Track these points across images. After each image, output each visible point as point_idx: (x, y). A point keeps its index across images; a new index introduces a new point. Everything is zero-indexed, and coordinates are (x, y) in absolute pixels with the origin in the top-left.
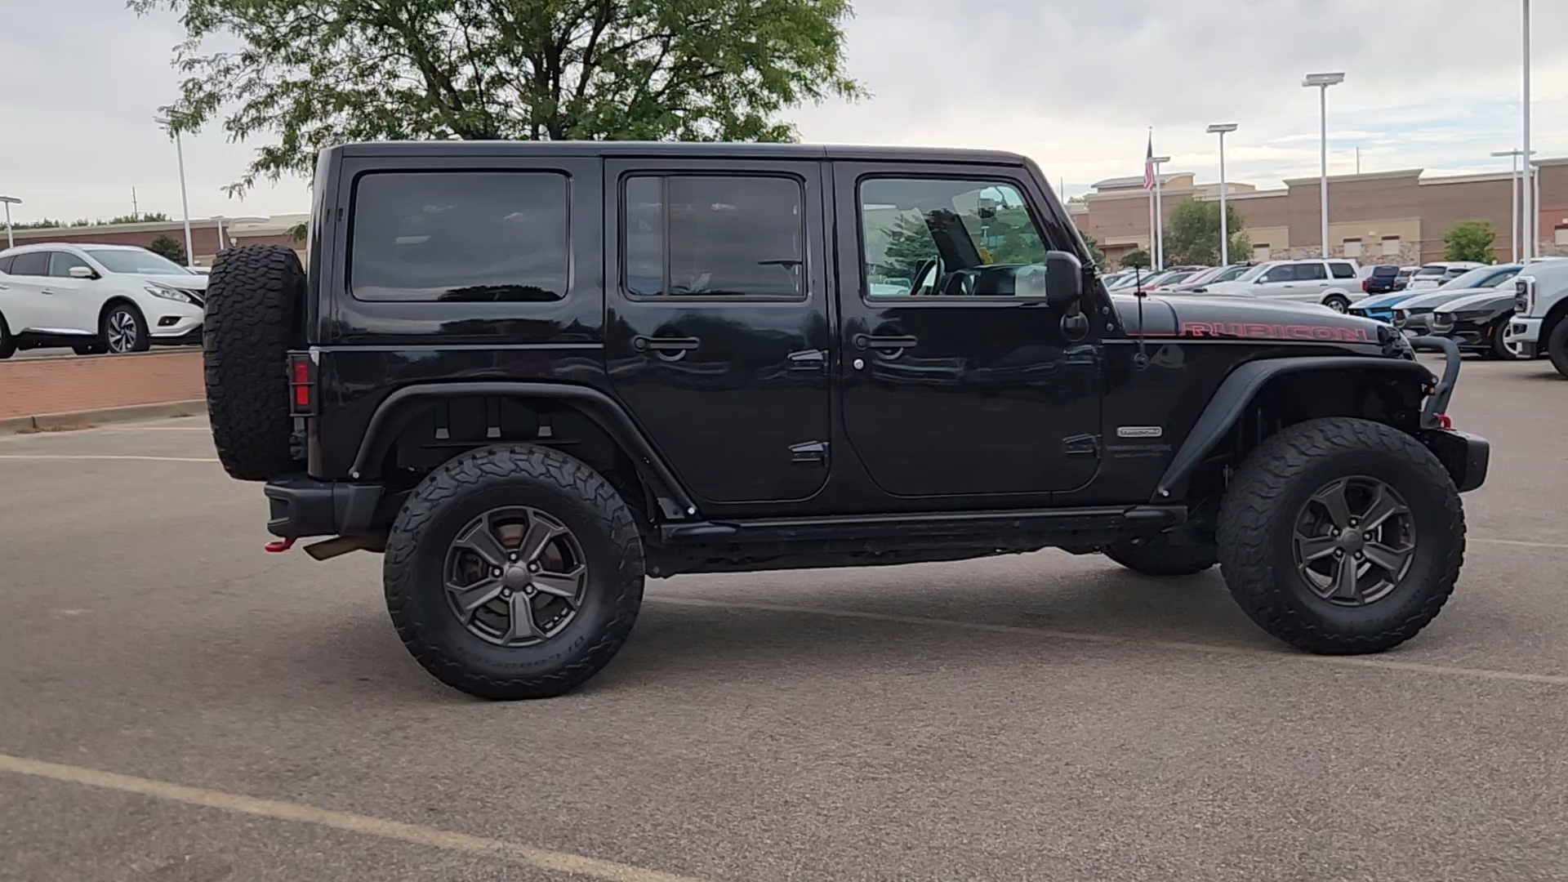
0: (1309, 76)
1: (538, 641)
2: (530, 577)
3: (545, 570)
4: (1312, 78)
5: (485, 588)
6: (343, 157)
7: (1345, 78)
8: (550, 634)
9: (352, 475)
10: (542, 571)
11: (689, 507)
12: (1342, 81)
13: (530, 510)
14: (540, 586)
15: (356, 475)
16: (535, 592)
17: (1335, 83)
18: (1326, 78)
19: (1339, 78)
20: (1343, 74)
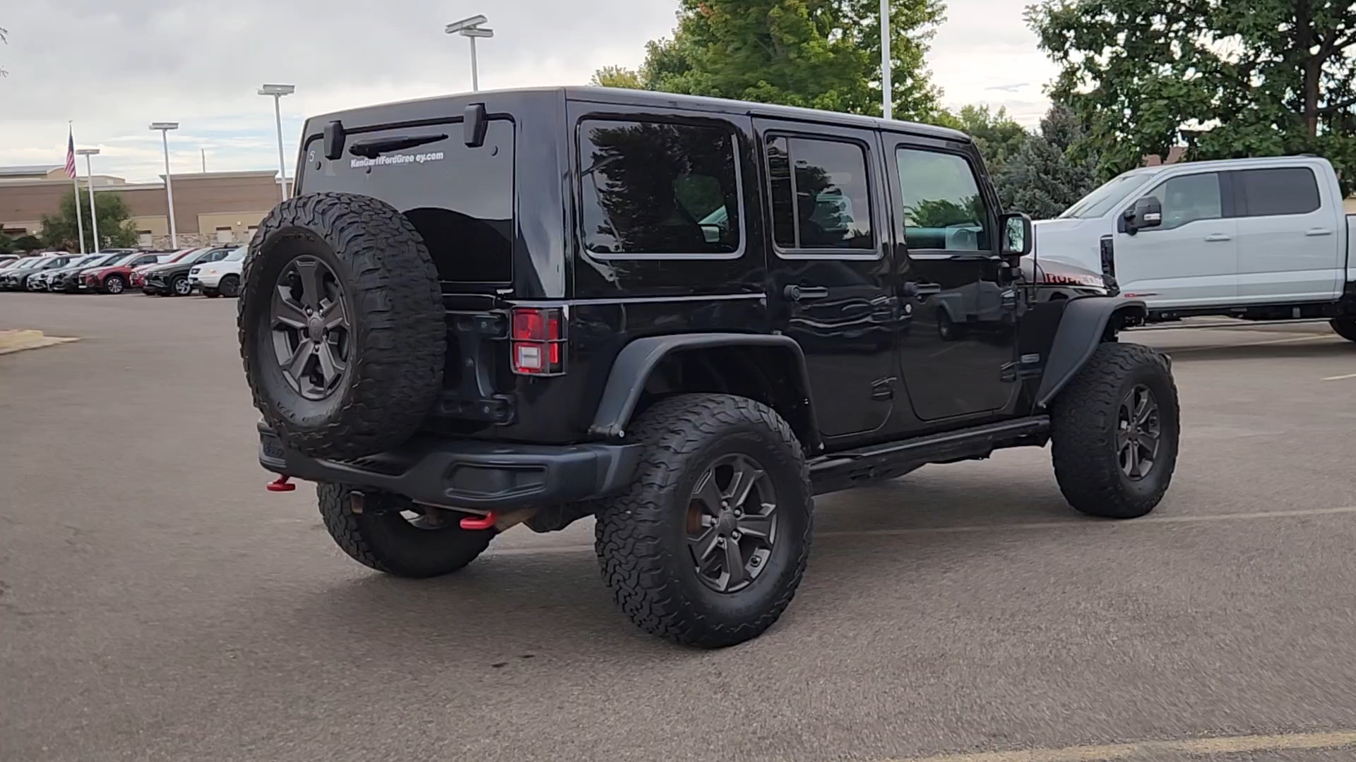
0: (265, 86)
1: (747, 583)
2: (736, 522)
3: (746, 513)
4: (268, 88)
5: (708, 539)
6: (566, 100)
7: (295, 89)
8: (754, 575)
9: (618, 435)
10: (743, 516)
11: (820, 444)
12: (293, 92)
13: (741, 456)
14: (743, 530)
15: (622, 434)
16: (740, 535)
17: (285, 94)
18: (279, 89)
19: (290, 89)
20: (293, 87)
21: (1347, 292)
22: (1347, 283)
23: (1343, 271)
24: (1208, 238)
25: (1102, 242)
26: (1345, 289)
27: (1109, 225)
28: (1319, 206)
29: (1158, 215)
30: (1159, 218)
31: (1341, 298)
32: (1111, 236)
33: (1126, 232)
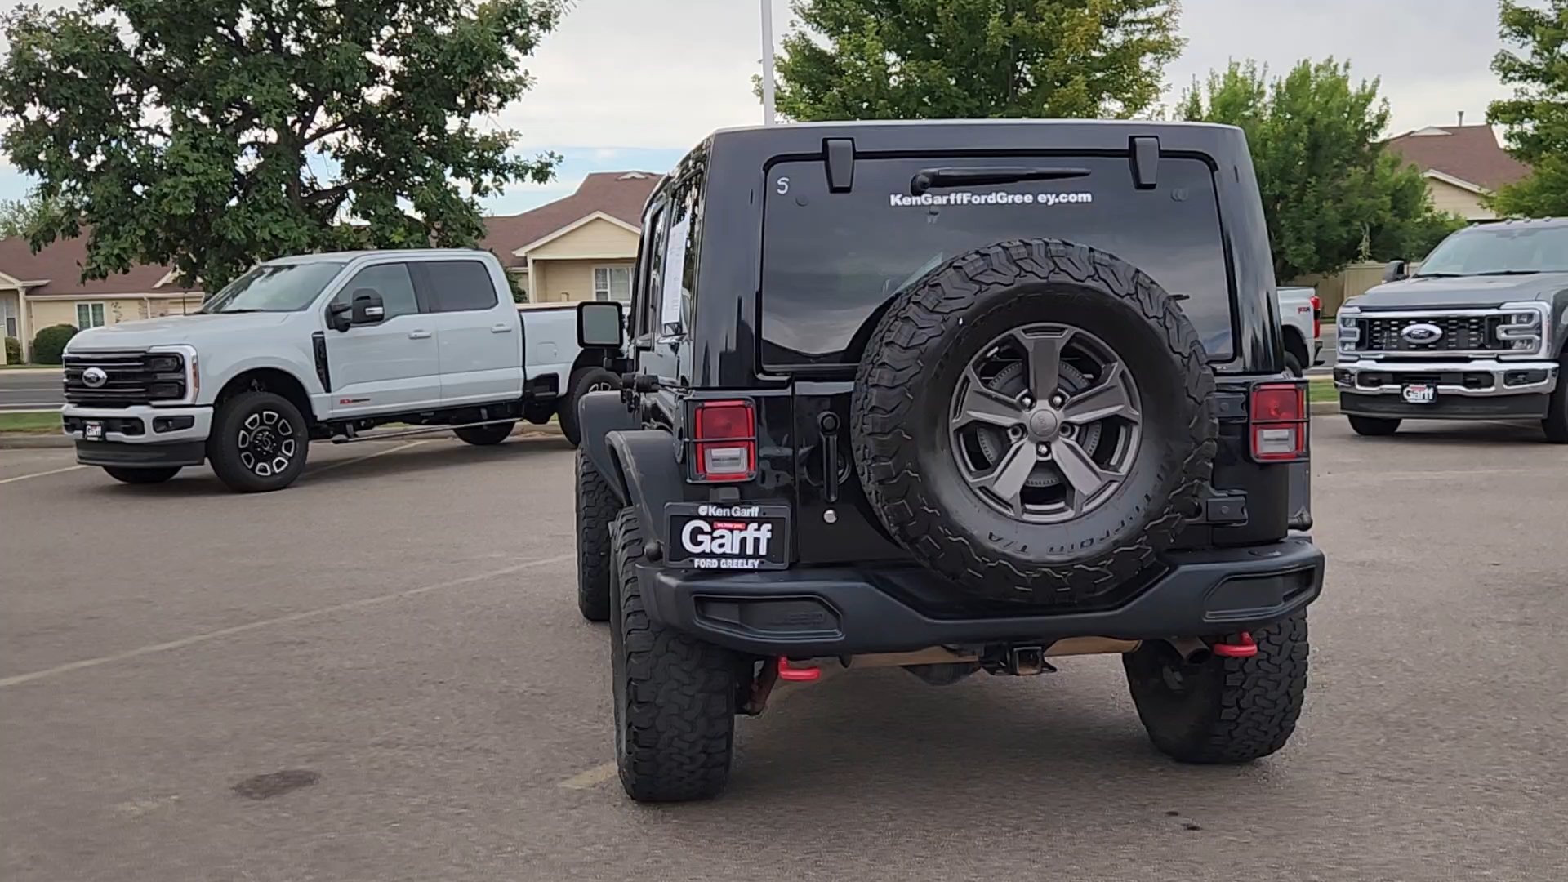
21: (527, 391)
22: (526, 381)
23: (521, 370)
24: (413, 335)
25: (314, 339)
26: (525, 388)
27: (314, 318)
28: (497, 302)
29: (381, 308)
30: (381, 312)
31: (523, 397)
32: (322, 333)
33: (336, 328)
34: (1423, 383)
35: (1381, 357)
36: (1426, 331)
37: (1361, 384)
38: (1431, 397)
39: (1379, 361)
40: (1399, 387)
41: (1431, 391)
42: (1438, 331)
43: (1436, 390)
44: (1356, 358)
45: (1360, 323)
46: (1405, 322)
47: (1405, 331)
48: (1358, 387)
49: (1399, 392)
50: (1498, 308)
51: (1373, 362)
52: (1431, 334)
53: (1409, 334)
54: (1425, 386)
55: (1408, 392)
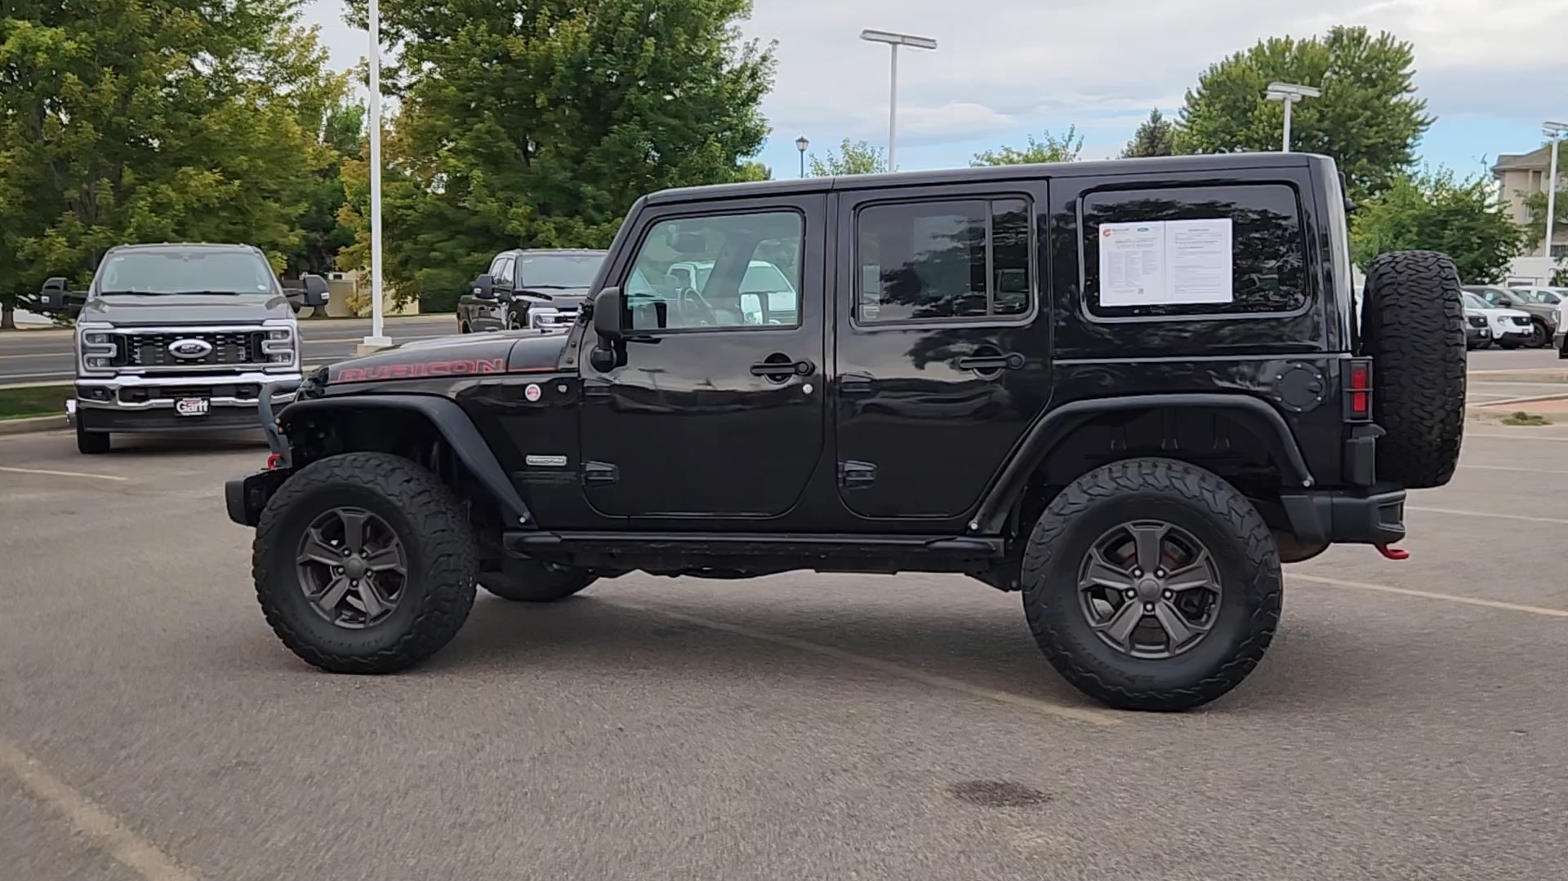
34: (197, 396)
35: (143, 372)
36: (196, 346)
37: (123, 400)
38: (206, 409)
39: (142, 376)
40: (172, 401)
41: (206, 403)
42: (208, 346)
43: (209, 402)
44: (112, 374)
45: (113, 338)
46: (173, 337)
47: (172, 347)
48: (120, 403)
49: (172, 406)
50: (261, 325)
51: (137, 378)
52: (202, 349)
53: (178, 349)
54: (199, 399)
55: (182, 405)
